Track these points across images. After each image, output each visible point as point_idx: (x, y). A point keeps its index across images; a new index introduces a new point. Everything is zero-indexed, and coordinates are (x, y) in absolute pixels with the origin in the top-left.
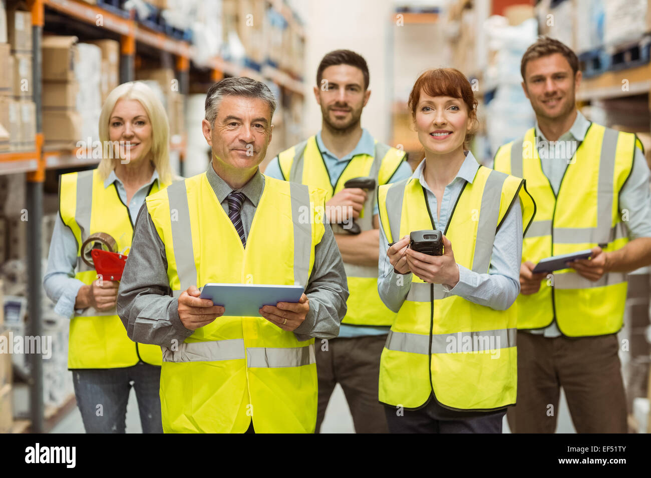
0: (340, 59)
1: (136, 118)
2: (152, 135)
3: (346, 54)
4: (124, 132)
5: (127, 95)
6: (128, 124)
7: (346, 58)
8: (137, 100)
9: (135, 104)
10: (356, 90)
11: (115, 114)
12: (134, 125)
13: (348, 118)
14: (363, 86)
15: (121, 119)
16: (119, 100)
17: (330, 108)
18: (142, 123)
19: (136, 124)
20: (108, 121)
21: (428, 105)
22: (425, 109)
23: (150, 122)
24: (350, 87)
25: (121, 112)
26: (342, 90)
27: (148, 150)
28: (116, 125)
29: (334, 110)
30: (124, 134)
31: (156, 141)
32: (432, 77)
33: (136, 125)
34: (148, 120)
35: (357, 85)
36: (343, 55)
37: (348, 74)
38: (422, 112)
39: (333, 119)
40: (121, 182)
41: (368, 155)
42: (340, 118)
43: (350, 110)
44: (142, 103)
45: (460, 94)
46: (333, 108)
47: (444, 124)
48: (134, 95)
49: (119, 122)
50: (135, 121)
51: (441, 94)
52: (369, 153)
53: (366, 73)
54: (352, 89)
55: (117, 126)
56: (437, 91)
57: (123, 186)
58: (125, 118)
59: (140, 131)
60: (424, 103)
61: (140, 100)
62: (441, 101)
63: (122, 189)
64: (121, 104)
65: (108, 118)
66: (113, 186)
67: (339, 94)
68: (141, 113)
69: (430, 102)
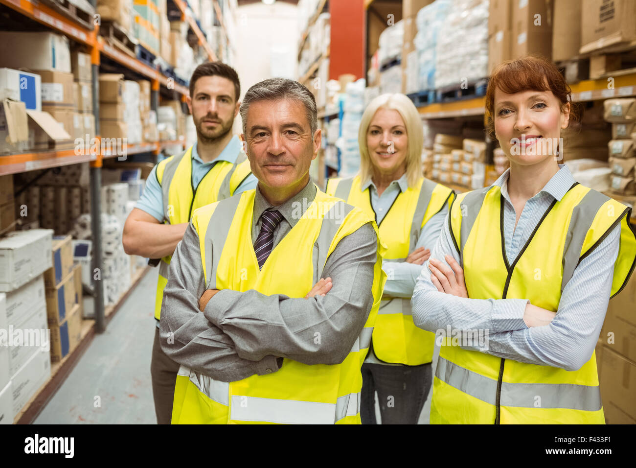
0: (212, 70)
1: (394, 127)
2: (408, 146)
3: (219, 66)
4: (381, 141)
5: (387, 104)
6: (386, 133)
7: (218, 69)
8: (397, 111)
9: (394, 114)
10: (227, 102)
11: (374, 123)
12: (392, 135)
13: (218, 129)
14: (234, 98)
15: (380, 128)
16: (379, 109)
17: (203, 120)
18: (399, 133)
19: (393, 133)
20: (366, 128)
21: (506, 108)
22: (503, 113)
23: (407, 133)
24: (222, 98)
25: (380, 122)
26: (213, 101)
27: (403, 159)
28: (374, 133)
29: (204, 121)
30: (381, 143)
31: (411, 150)
32: (506, 71)
33: (394, 135)
34: (405, 131)
35: (228, 97)
36: (216, 66)
37: (219, 85)
38: (499, 117)
39: (205, 130)
40: (375, 187)
41: (228, 162)
42: (211, 128)
43: (220, 122)
44: (401, 113)
45: (547, 86)
46: (206, 119)
47: (528, 127)
48: (393, 105)
49: (378, 131)
50: (393, 131)
51: (523, 89)
52: (229, 161)
53: (237, 85)
54: (223, 100)
55: (375, 135)
56: (517, 86)
57: (376, 191)
58: (383, 127)
59: (398, 140)
60: (501, 105)
61: (399, 110)
62: (521, 99)
63: (376, 194)
64: (380, 113)
65: (367, 126)
66: (368, 191)
67: (210, 104)
68: (399, 123)
69: (508, 104)
